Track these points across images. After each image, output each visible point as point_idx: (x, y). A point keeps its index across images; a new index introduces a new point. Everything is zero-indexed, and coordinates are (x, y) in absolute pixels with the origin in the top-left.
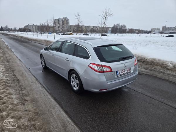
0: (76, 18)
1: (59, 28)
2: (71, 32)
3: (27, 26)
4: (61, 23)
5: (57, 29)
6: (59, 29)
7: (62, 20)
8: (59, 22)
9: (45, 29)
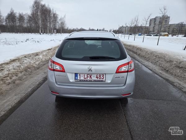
0: (162, 13)
1: (154, 28)
2: (167, 33)
3: (121, 28)
4: (157, 22)
5: (151, 29)
6: (153, 30)
7: (160, 19)
8: (155, 21)
9: (137, 30)
